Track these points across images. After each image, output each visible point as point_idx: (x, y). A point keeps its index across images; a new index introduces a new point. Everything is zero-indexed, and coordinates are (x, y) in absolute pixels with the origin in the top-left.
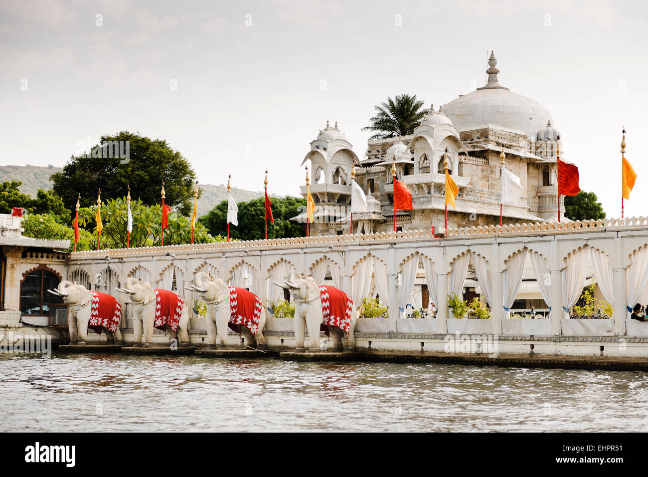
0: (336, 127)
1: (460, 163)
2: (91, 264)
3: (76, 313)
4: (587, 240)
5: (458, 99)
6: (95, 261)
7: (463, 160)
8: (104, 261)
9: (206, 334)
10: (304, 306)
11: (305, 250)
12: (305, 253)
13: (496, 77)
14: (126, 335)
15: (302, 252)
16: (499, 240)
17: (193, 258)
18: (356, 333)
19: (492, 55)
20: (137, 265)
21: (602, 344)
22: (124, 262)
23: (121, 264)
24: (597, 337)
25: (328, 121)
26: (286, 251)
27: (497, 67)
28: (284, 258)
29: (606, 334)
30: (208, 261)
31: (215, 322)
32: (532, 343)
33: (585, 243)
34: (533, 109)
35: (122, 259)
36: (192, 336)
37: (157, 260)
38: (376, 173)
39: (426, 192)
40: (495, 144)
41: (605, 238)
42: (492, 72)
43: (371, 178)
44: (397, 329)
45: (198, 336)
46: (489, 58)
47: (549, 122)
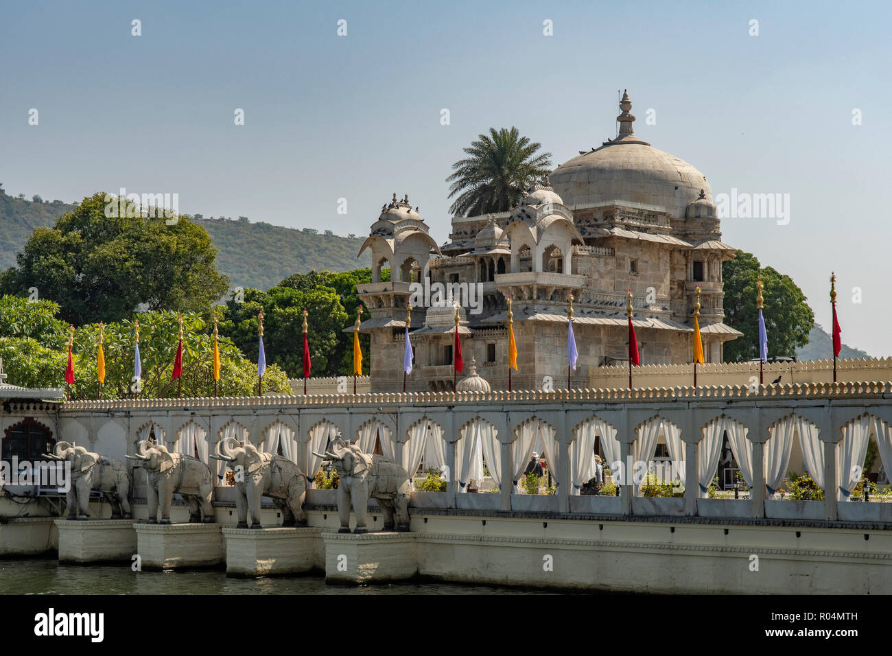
0: (406, 201)
1: (574, 255)
2: (90, 417)
3: (75, 481)
4: (658, 410)
5: (576, 159)
6: (94, 414)
7: (578, 251)
8: (106, 414)
9: (234, 507)
10: (349, 480)
11: (351, 410)
12: (351, 413)
13: (631, 126)
14: (136, 506)
15: (347, 412)
16: (567, 407)
17: (217, 415)
18: (409, 509)
19: (625, 95)
20: (147, 420)
21: (672, 525)
22: (132, 416)
23: (126, 419)
24: (668, 517)
25: (394, 195)
26: (329, 411)
27: (631, 112)
28: (327, 418)
29: (677, 514)
30: (236, 418)
31: (245, 495)
32: (601, 523)
33: (656, 413)
34: (679, 173)
35: (129, 412)
36: (218, 509)
37: (173, 416)
38: (462, 265)
39: (527, 297)
40: (624, 227)
41: (676, 409)
42: (626, 120)
43: (455, 272)
44: (456, 505)
45: (224, 509)
46: (621, 100)
47: (702, 191)
